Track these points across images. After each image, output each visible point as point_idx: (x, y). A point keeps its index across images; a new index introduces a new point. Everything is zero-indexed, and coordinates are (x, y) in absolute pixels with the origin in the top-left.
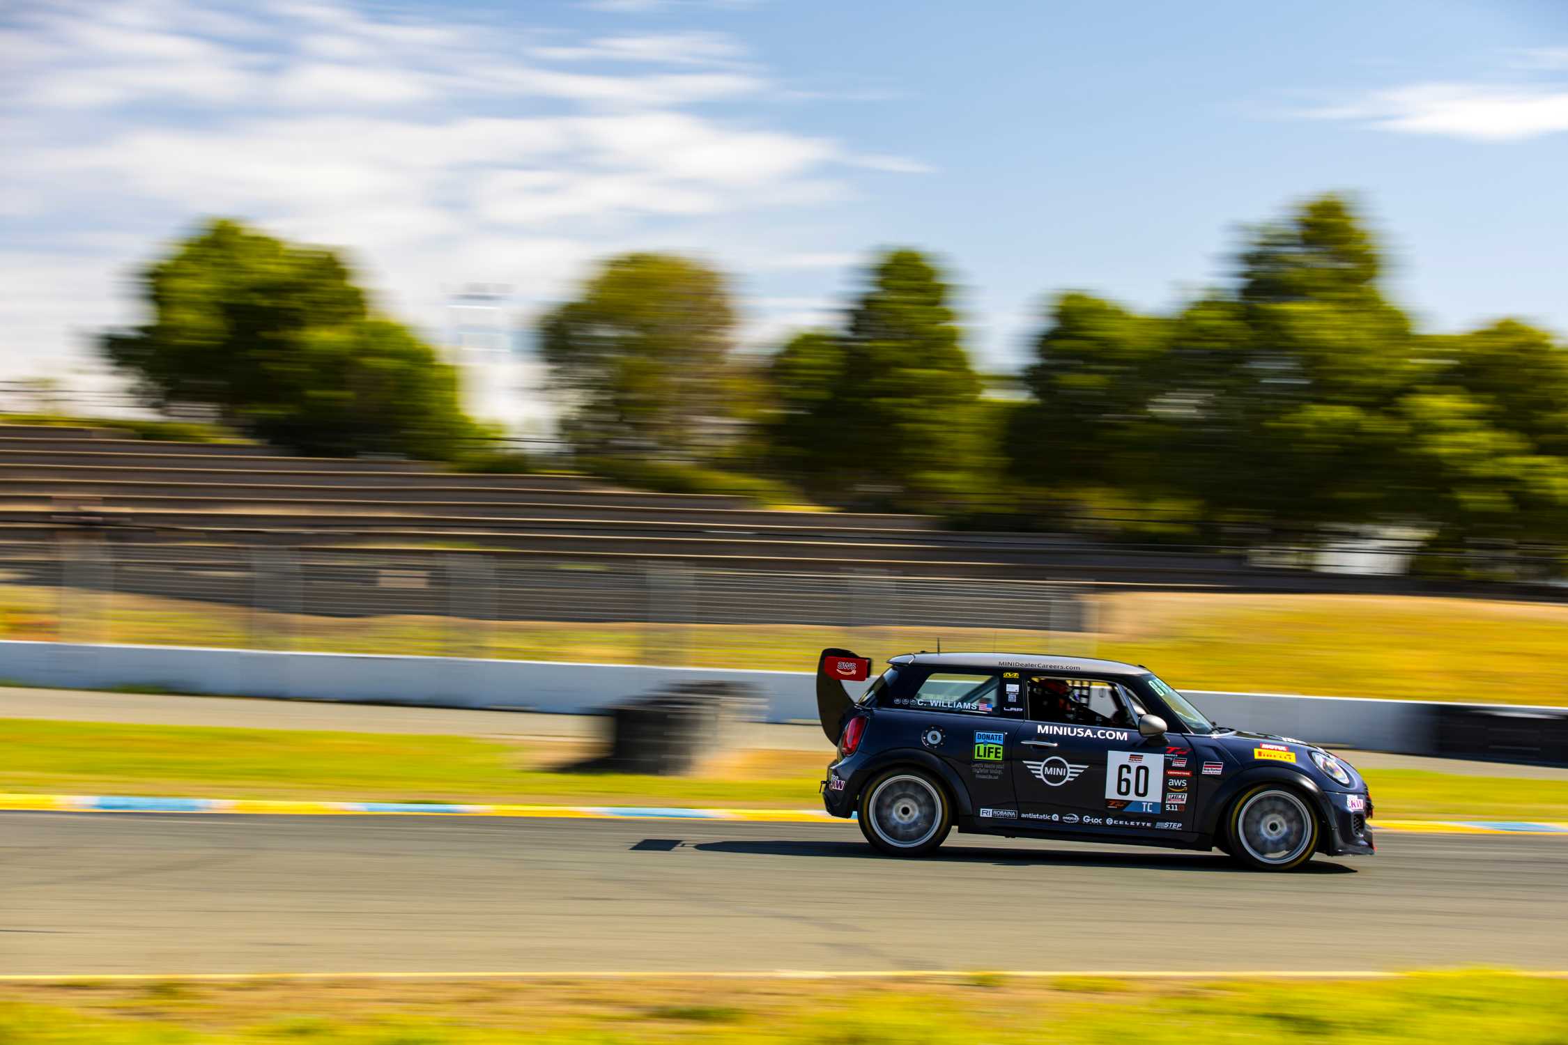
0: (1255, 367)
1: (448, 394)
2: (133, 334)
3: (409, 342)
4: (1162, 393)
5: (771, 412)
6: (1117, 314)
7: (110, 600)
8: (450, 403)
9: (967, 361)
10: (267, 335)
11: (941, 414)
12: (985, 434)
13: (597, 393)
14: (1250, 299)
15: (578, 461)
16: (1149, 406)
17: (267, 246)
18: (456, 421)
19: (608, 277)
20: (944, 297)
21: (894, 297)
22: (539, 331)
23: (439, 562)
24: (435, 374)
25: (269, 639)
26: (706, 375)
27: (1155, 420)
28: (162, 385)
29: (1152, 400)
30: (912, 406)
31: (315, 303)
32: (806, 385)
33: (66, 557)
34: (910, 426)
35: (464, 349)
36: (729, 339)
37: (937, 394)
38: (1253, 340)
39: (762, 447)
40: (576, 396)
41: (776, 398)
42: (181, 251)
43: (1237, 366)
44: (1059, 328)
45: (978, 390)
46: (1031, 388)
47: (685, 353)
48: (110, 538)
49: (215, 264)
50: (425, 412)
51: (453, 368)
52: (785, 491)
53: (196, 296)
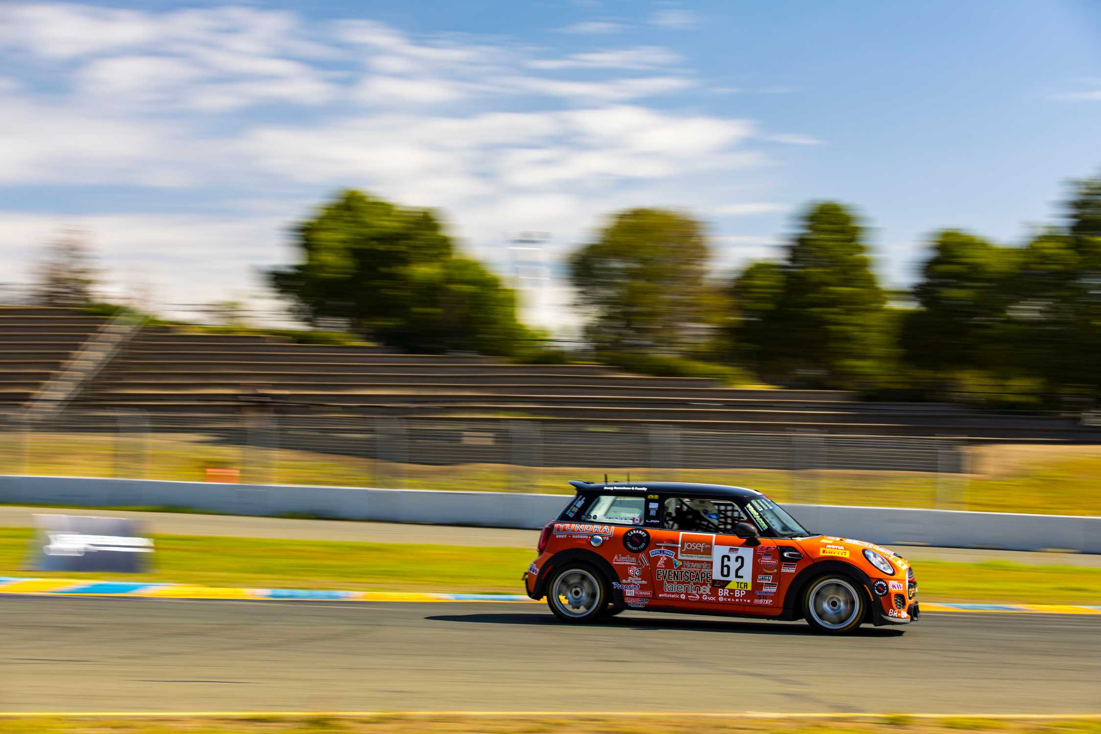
0: (1085, 282)
1: (509, 309)
2: (290, 271)
3: (482, 273)
4: (1016, 302)
5: (734, 318)
6: (983, 245)
7: (277, 454)
8: (511, 316)
9: (875, 281)
10: (383, 270)
11: (857, 319)
12: (887, 333)
13: (611, 307)
14: (1077, 234)
15: (598, 355)
16: (1008, 311)
17: (385, 209)
18: (516, 328)
19: (617, 226)
20: (859, 236)
21: (821, 236)
22: (569, 264)
23: (503, 427)
24: (500, 295)
25: (387, 481)
26: (688, 294)
27: (1010, 321)
28: (312, 306)
29: (1010, 307)
30: (834, 313)
31: (415, 247)
32: (759, 300)
33: (249, 425)
34: (833, 328)
35: (521, 277)
36: (705, 268)
37: (852, 305)
38: (1080, 263)
39: (726, 343)
40: (596, 310)
41: (740, 309)
42: (322, 213)
43: (1072, 281)
44: (939, 257)
45: (883, 302)
46: (920, 299)
47: (674, 279)
48: (276, 412)
49: (346, 222)
50: (494, 322)
51: (512, 291)
52: (743, 375)
53: (334, 244)
